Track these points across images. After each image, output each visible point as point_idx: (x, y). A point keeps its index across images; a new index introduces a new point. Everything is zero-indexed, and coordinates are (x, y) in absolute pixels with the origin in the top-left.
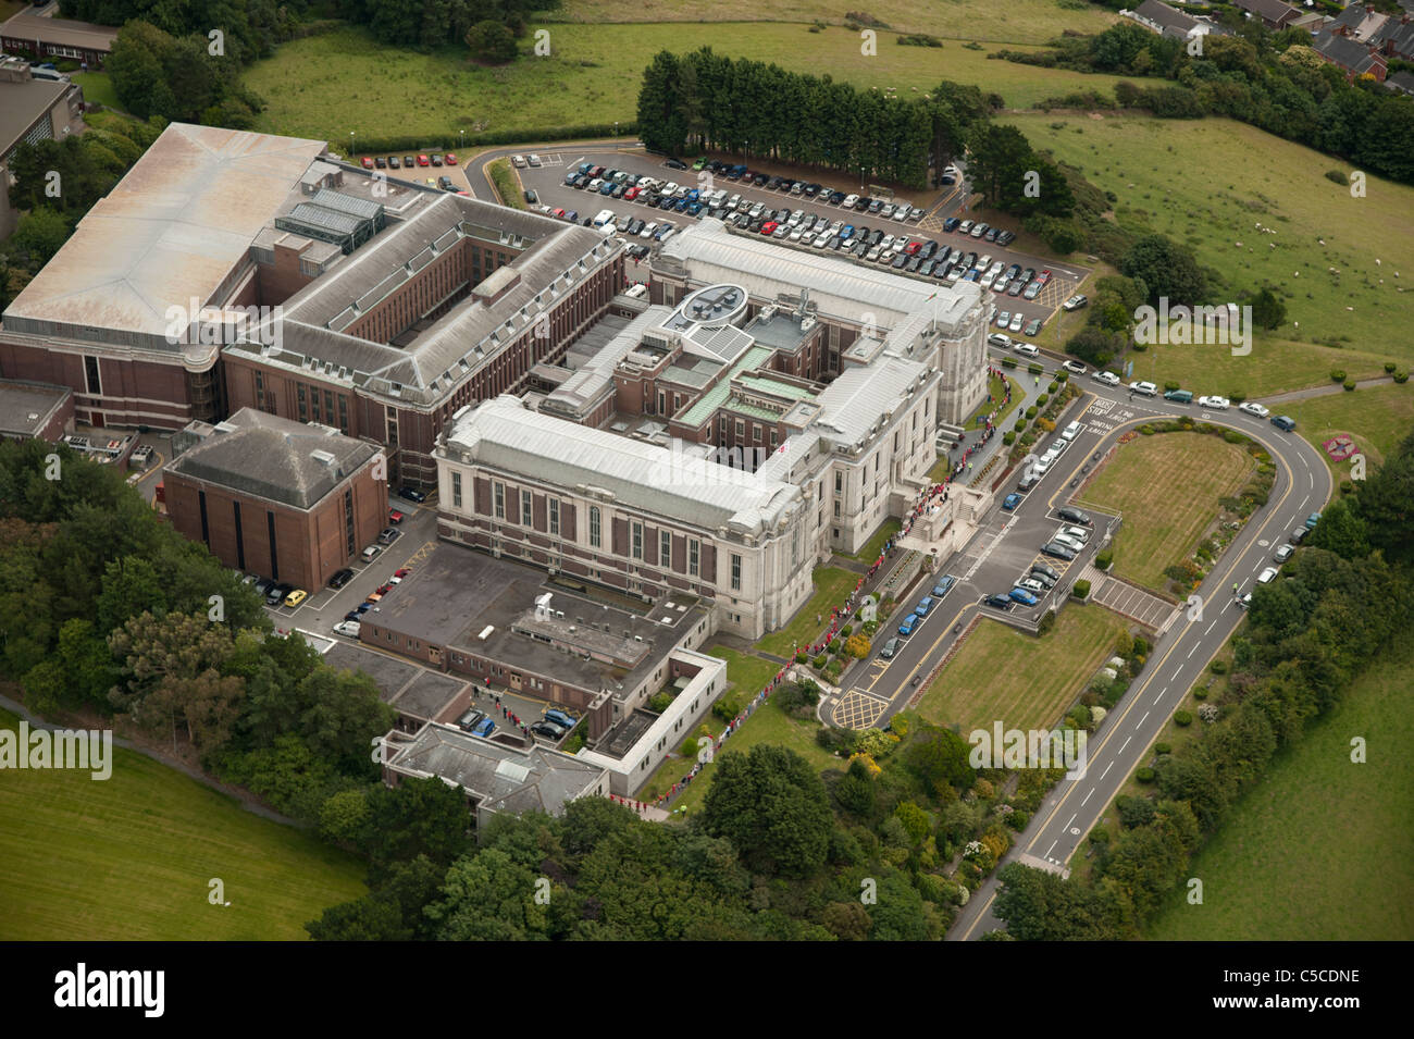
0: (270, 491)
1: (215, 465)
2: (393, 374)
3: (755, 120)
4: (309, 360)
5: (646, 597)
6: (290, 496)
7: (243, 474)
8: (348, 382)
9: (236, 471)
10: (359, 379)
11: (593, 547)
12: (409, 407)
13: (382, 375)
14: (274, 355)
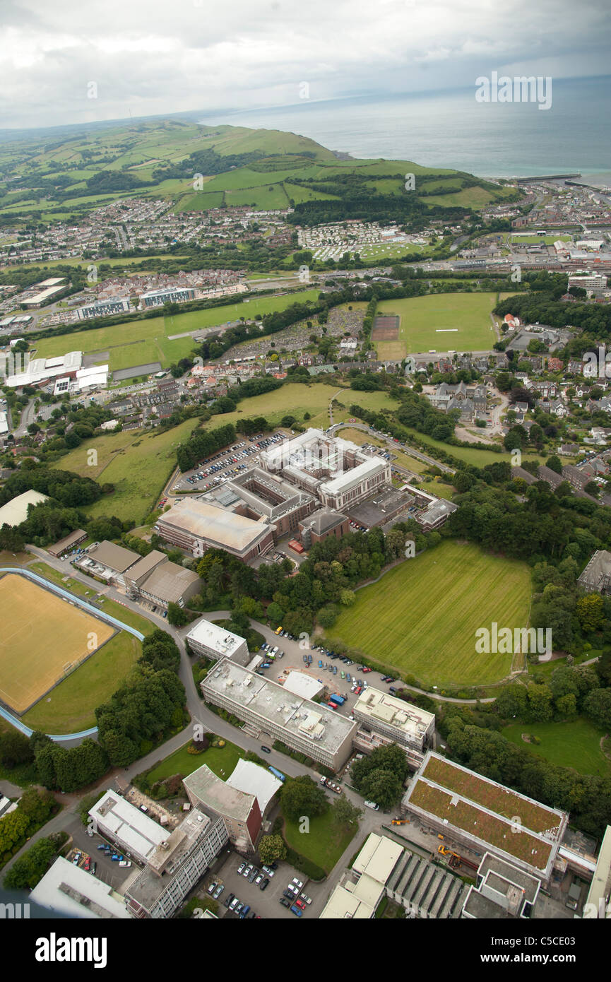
0: (339, 522)
2: (303, 498)
4: (286, 511)
6: (342, 519)
8: (296, 508)
14: (280, 516)
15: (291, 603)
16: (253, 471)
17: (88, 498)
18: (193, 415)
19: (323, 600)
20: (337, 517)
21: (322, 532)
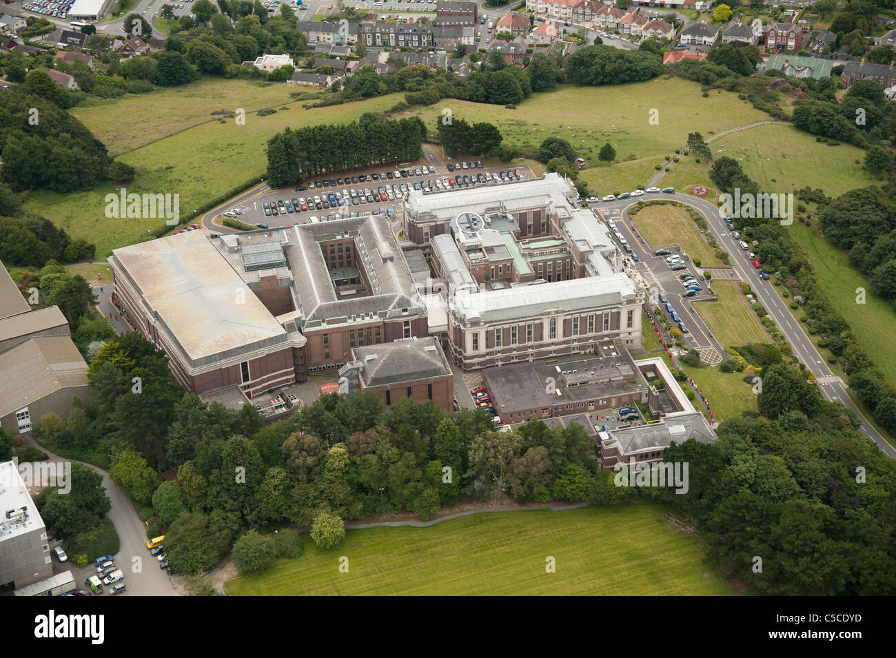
0: (425, 373)
1: (389, 374)
2: (399, 305)
3: (333, 153)
4: (350, 317)
5: (583, 352)
6: (436, 372)
7: (406, 372)
8: (376, 319)
9: (402, 372)
10: (381, 316)
11: (554, 339)
12: (417, 317)
13: (394, 308)
14: (329, 323)
15: (205, 495)
16: (362, 221)
17: (61, 177)
18: (407, 85)
19: (275, 516)
20: (428, 362)
21: (375, 381)
